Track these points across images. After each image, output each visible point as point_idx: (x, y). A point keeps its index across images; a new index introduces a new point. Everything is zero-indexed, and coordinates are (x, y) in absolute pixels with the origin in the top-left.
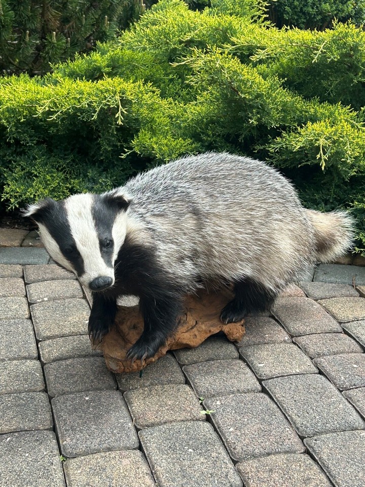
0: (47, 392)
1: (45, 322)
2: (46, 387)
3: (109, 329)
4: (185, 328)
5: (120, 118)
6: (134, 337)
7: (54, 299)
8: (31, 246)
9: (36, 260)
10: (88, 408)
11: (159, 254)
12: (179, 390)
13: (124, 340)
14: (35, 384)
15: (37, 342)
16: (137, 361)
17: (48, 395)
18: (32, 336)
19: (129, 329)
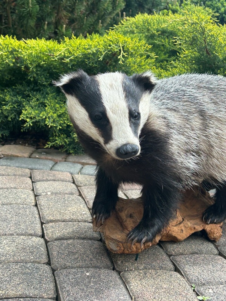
0: (50, 266)
1: (48, 209)
2: (49, 260)
3: (111, 214)
4: (175, 222)
5: (121, 60)
6: (130, 224)
7: (56, 194)
8: (38, 158)
9: (41, 167)
10: (90, 282)
11: (172, 142)
12: (171, 275)
13: (122, 226)
14: (40, 256)
15: (42, 224)
16: (137, 244)
17: (52, 268)
18: (38, 219)
19: (127, 217)
